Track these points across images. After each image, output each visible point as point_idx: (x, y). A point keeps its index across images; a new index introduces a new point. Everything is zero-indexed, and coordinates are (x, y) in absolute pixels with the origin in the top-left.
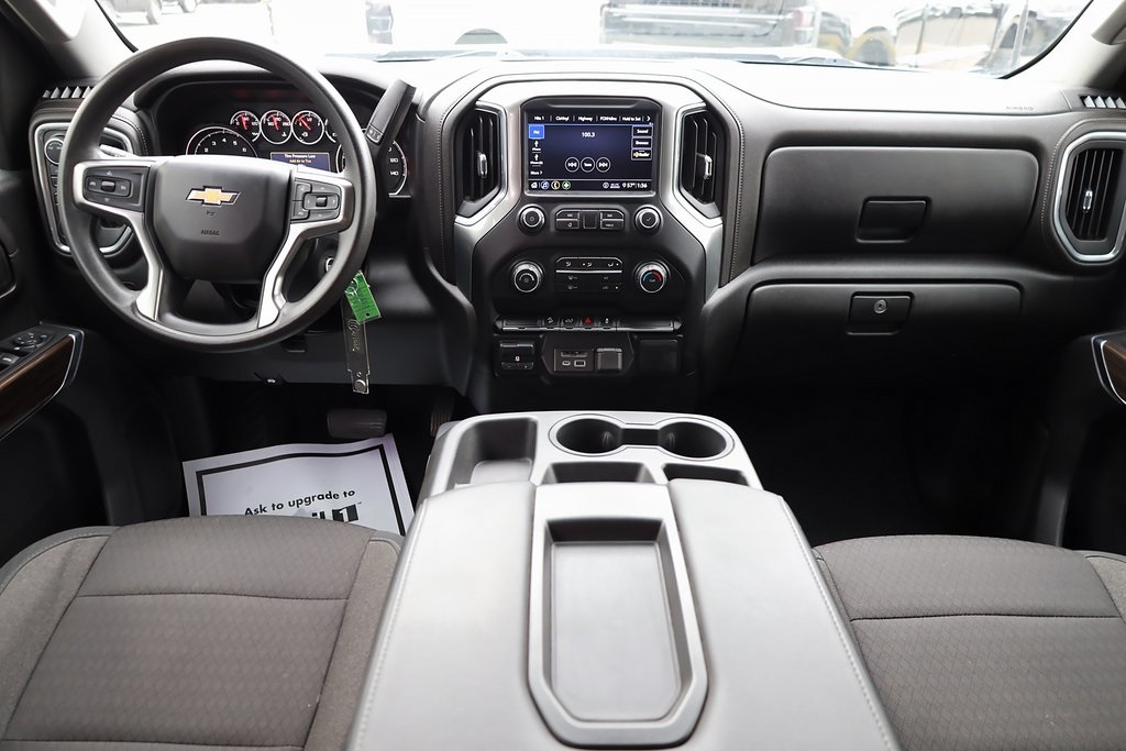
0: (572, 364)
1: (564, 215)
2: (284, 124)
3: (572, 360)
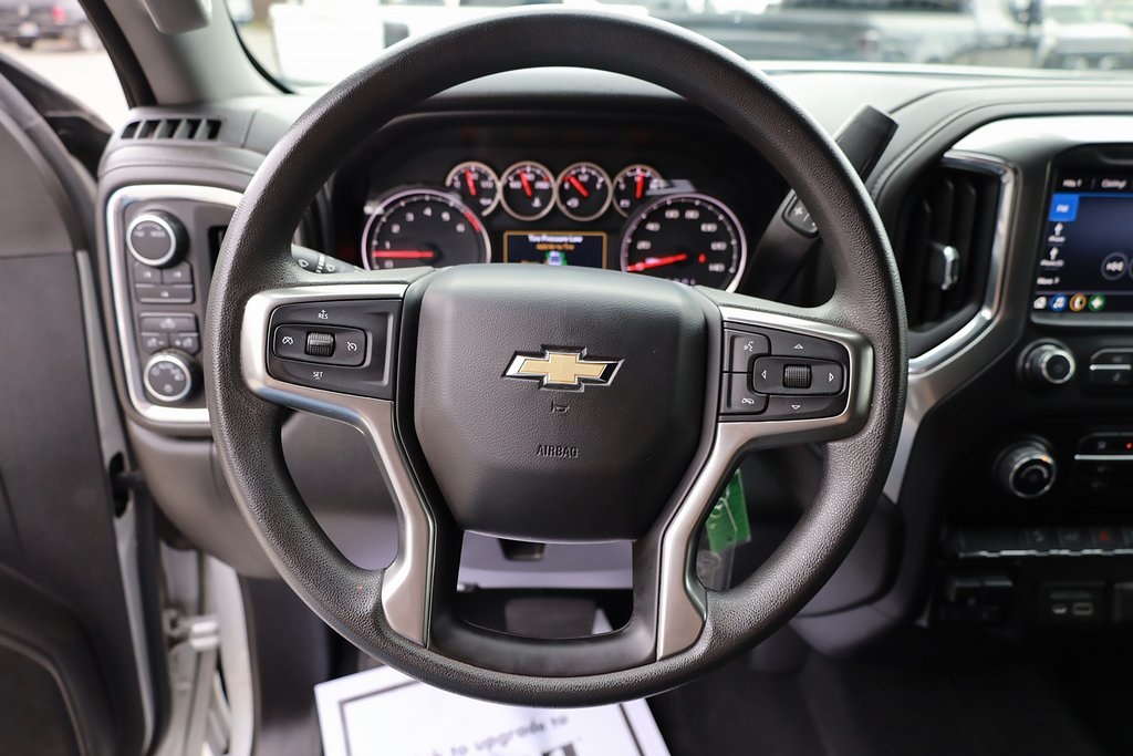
0: (1070, 609)
1: (1107, 360)
2: (541, 185)
3: (1068, 604)
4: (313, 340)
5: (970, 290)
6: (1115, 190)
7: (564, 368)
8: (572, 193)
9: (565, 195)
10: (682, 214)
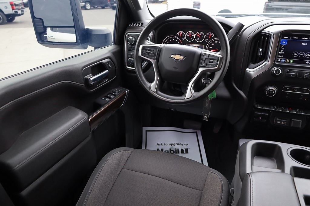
0: (281, 123)
1: (290, 72)
2: (192, 36)
3: (281, 121)
4: (147, 51)
5: (264, 57)
6: (296, 39)
7: (178, 57)
8: (198, 37)
9: (196, 38)
10: (218, 42)
